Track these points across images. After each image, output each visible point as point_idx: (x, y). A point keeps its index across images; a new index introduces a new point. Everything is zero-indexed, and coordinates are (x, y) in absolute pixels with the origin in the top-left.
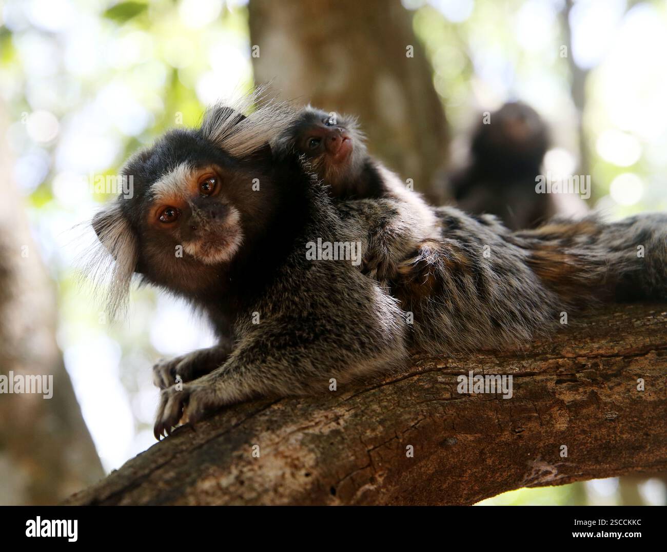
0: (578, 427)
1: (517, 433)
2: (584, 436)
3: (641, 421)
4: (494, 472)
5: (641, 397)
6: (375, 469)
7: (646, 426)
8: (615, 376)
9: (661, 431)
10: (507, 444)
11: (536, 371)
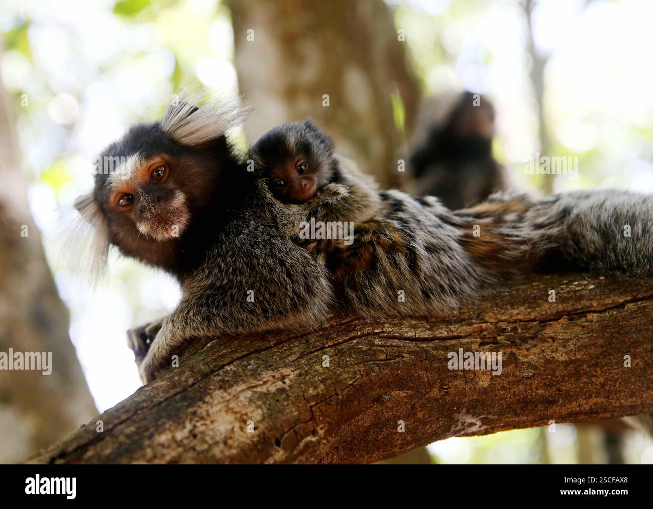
0: (499, 384)
1: (444, 389)
2: (504, 392)
3: (554, 379)
4: (424, 424)
5: (554, 357)
6: (316, 422)
7: (558, 383)
8: (532, 338)
9: (572, 387)
10: (436, 400)
11: (462, 334)
